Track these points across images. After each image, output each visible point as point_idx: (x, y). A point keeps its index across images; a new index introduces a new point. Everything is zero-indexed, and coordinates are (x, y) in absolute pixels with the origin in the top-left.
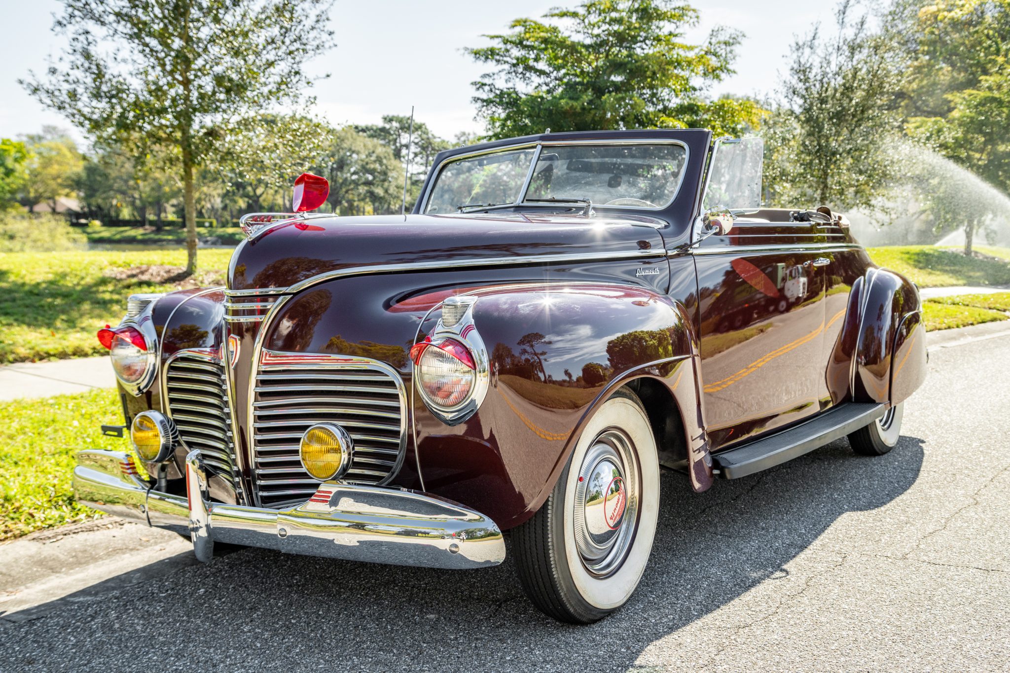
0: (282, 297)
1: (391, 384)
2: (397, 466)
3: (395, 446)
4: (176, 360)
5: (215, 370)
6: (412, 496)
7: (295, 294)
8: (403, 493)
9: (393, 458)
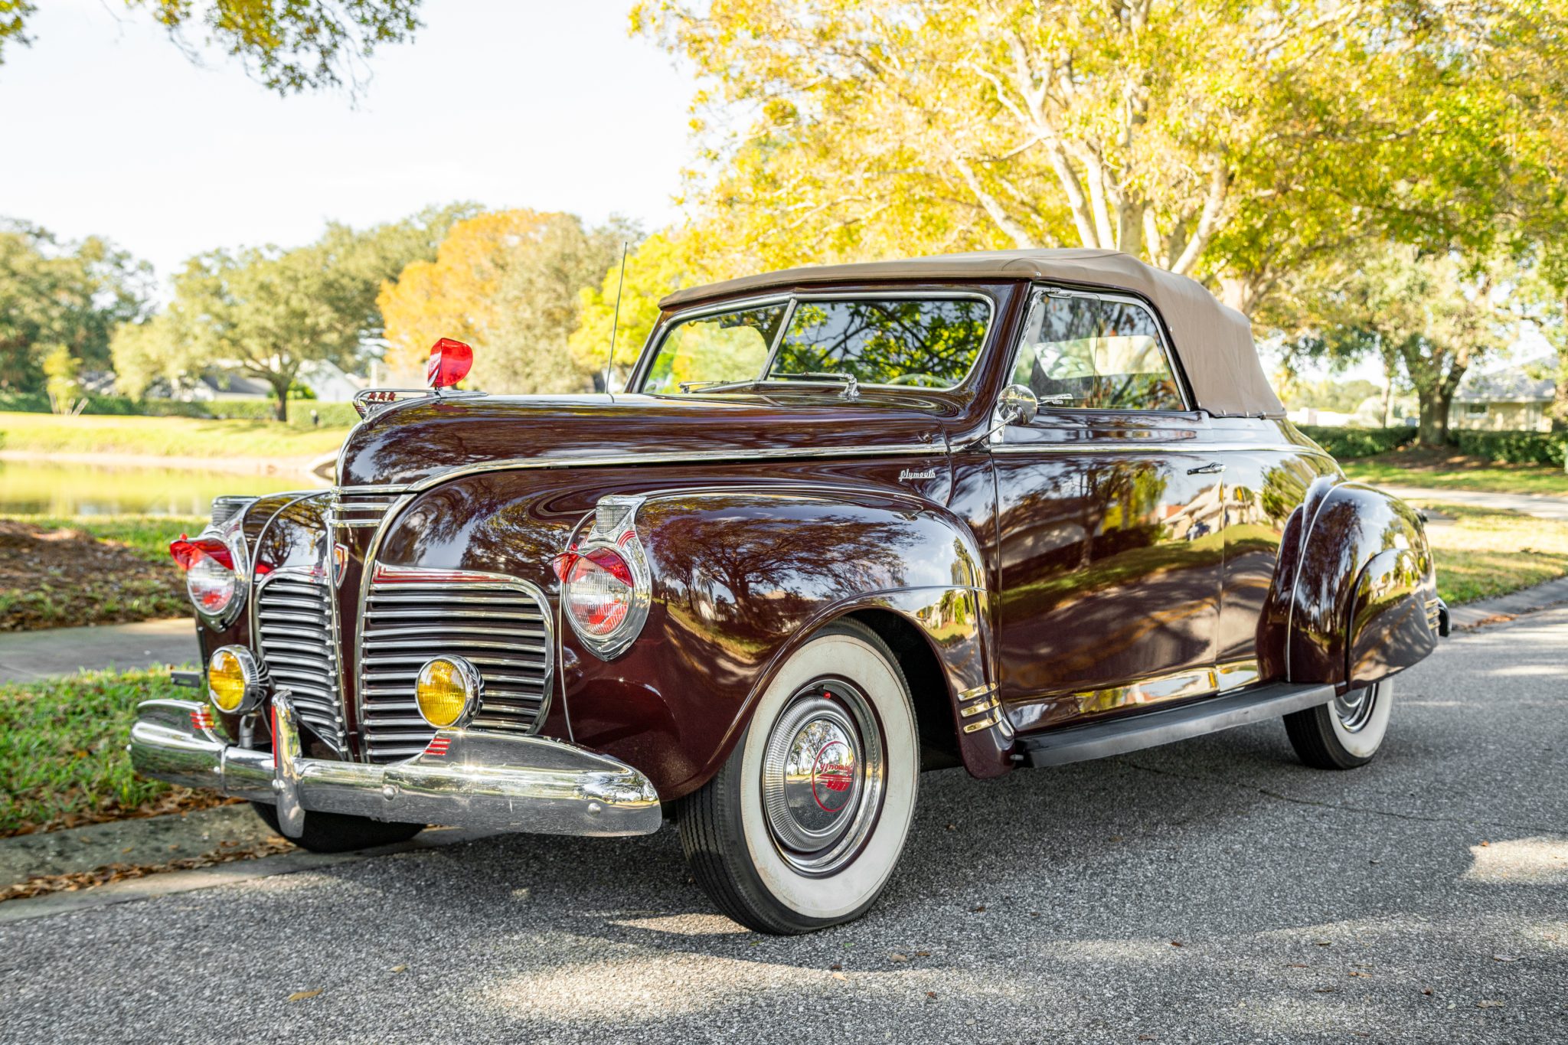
0: (403, 496)
1: (534, 607)
2: (541, 713)
3: (538, 688)
4: (272, 582)
5: (316, 592)
6: (559, 745)
7: (419, 493)
8: (548, 742)
9: (536, 704)
